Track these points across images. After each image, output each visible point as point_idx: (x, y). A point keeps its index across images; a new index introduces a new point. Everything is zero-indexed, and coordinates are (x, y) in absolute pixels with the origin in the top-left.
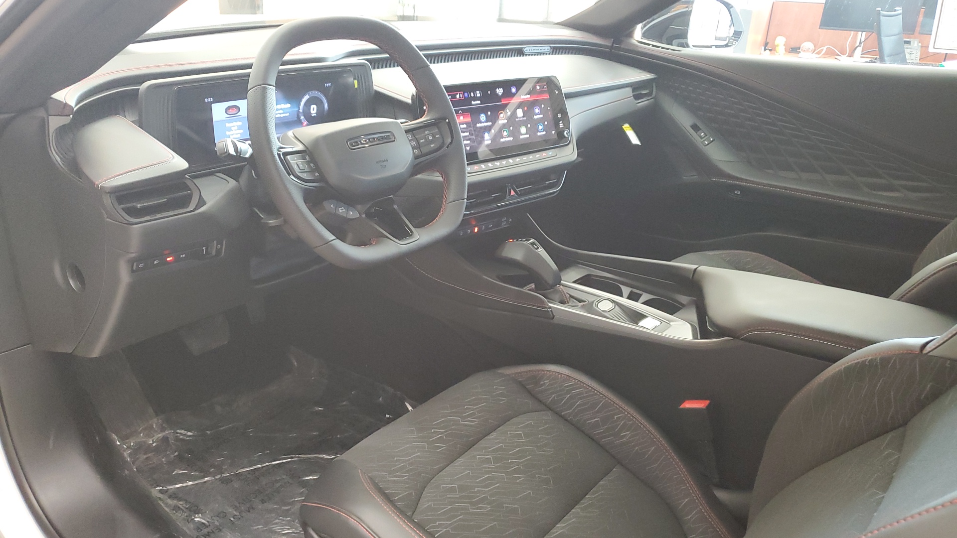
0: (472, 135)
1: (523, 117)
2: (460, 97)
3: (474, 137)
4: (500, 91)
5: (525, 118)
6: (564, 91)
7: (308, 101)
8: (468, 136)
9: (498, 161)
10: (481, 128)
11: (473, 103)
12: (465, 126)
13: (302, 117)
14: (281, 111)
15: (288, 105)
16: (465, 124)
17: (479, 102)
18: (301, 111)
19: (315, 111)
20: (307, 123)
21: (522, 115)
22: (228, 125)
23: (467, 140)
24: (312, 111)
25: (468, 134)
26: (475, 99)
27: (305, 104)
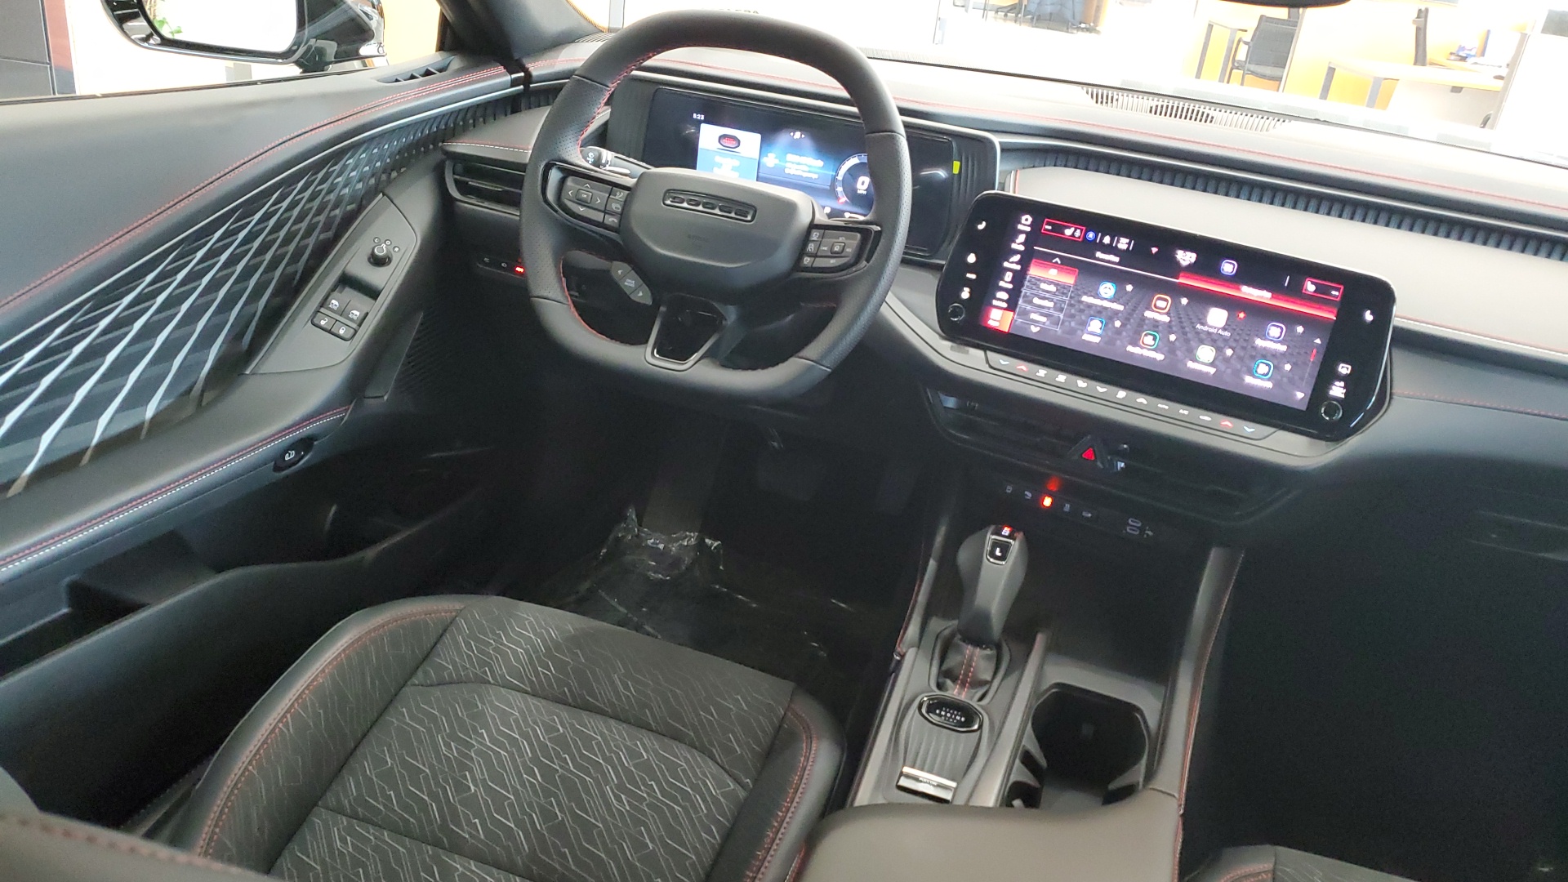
0: (1061, 310)
1: (1224, 329)
2: (1073, 235)
3: (1062, 316)
4: (1186, 258)
5: (1227, 334)
6: (1398, 320)
7: (856, 166)
8: (1049, 308)
9: (1085, 380)
10: (1090, 306)
11: (1099, 254)
12: (1052, 288)
13: (840, 189)
14: (807, 169)
15: (820, 163)
16: (1056, 285)
17: (1117, 259)
18: (840, 178)
19: (866, 186)
20: (846, 202)
21: (1222, 323)
22: (718, 159)
23: (1042, 314)
24: (859, 185)
25: (1051, 305)
26: (1111, 249)
27: (849, 170)
